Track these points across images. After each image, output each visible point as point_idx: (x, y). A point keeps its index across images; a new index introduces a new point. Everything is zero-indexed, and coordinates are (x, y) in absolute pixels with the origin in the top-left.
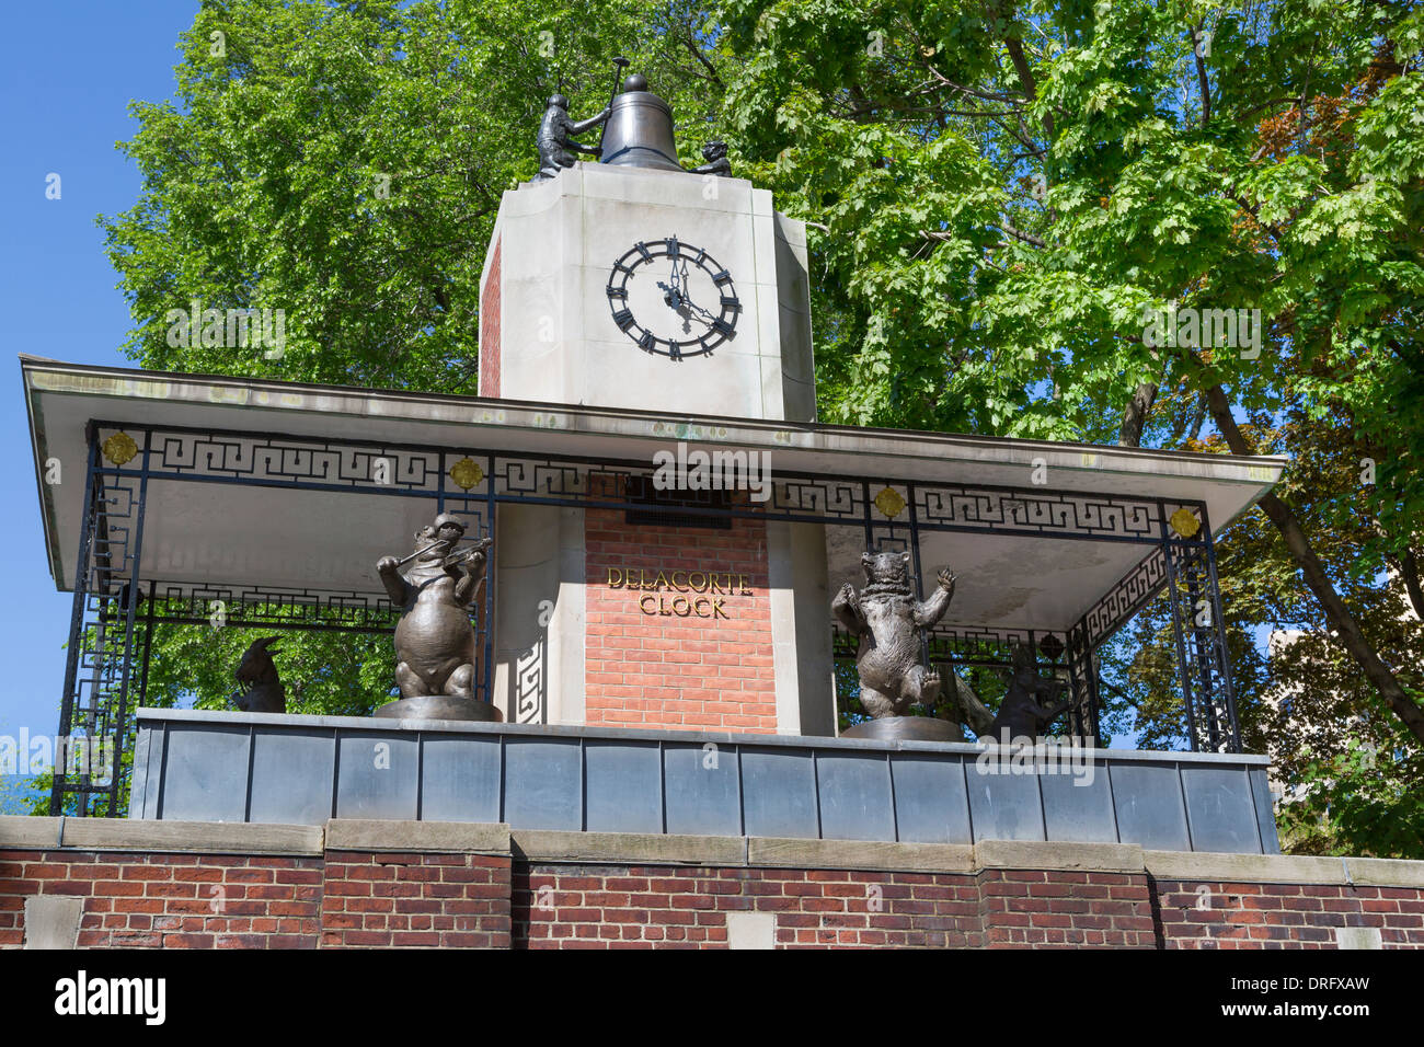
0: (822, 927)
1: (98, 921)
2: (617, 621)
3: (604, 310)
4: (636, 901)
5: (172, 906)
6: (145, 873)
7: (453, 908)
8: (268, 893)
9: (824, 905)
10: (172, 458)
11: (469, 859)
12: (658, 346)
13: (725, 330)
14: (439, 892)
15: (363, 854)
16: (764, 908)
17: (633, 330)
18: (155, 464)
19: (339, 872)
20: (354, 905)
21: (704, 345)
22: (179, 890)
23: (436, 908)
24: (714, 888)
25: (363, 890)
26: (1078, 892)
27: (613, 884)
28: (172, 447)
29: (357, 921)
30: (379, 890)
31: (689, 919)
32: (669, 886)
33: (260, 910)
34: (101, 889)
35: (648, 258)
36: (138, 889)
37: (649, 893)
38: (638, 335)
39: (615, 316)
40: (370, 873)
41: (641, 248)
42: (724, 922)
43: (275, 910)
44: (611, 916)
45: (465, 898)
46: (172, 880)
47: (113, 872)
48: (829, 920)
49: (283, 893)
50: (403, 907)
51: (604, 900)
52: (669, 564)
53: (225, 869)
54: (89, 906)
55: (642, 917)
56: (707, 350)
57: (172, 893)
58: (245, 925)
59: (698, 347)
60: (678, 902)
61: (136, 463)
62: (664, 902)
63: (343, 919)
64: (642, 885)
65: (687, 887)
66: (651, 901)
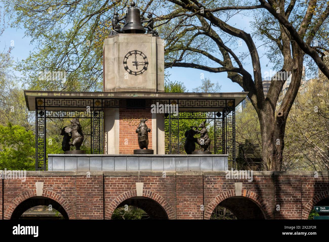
0: (151, 184)
1: (45, 185)
2: (125, 127)
3: (123, 66)
4: (122, 181)
5: (55, 183)
6: (51, 179)
7: (95, 183)
8: (69, 181)
9: (151, 181)
10: (49, 104)
11: (97, 176)
12: (132, 73)
13: (145, 69)
14: (93, 181)
15: (82, 176)
16: (142, 182)
17: (128, 70)
18: (46, 105)
19: (78, 179)
20: (81, 183)
21: (141, 72)
22: (56, 181)
23: (92, 183)
24: (134, 179)
25: (82, 181)
26: (191, 179)
27: (119, 179)
28: (49, 101)
29: (81, 186)
30: (84, 181)
31: (130, 184)
32: (127, 179)
33: (67, 184)
34: (46, 181)
35: (131, 55)
36: (50, 181)
37: (124, 180)
38: (129, 71)
39: (125, 68)
40: (82, 178)
41: (130, 53)
42: (135, 184)
43: (70, 184)
44: (118, 184)
45: (96, 182)
46: (55, 180)
47: (47, 179)
48: (152, 183)
49: (71, 181)
50: (88, 183)
51: (117, 181)
52: (134, 116)
53: (62, 178)
54: (44, 183)
55: (123, 184)
56: (142, 73)
57: (55, 182)
58: (66, 186)
59: (140, 73)
60: (128, 181)
61: (43, 105)
62: (126, 181)
63: (79, 185)
64: (123, 179)
65: (130, 179)
66: (124, 181)
